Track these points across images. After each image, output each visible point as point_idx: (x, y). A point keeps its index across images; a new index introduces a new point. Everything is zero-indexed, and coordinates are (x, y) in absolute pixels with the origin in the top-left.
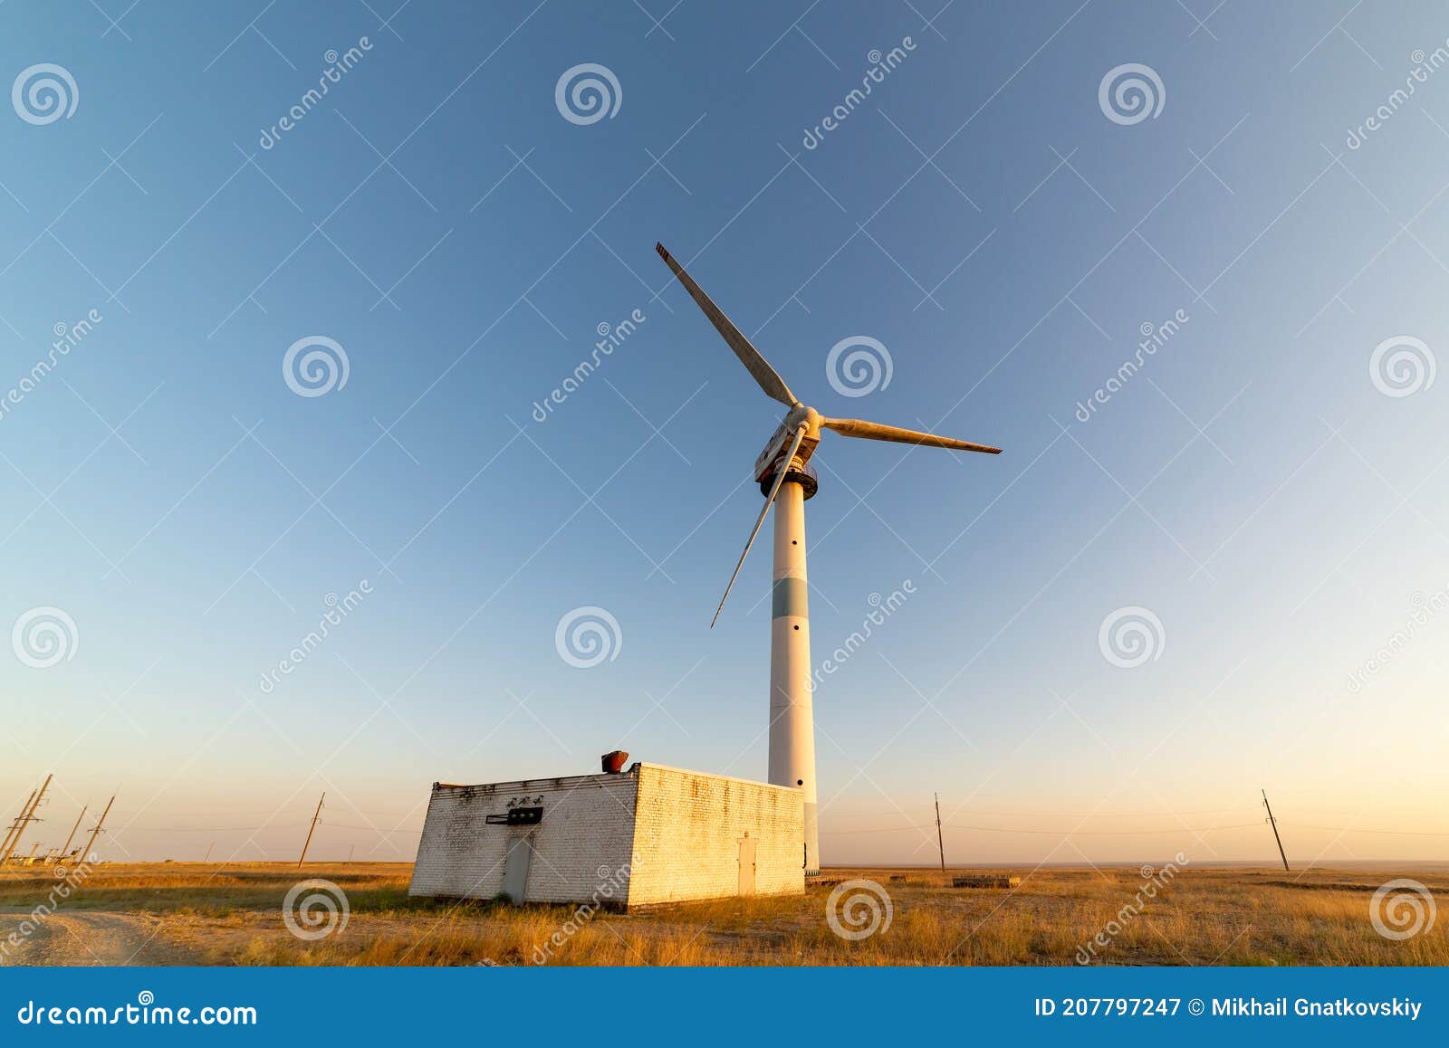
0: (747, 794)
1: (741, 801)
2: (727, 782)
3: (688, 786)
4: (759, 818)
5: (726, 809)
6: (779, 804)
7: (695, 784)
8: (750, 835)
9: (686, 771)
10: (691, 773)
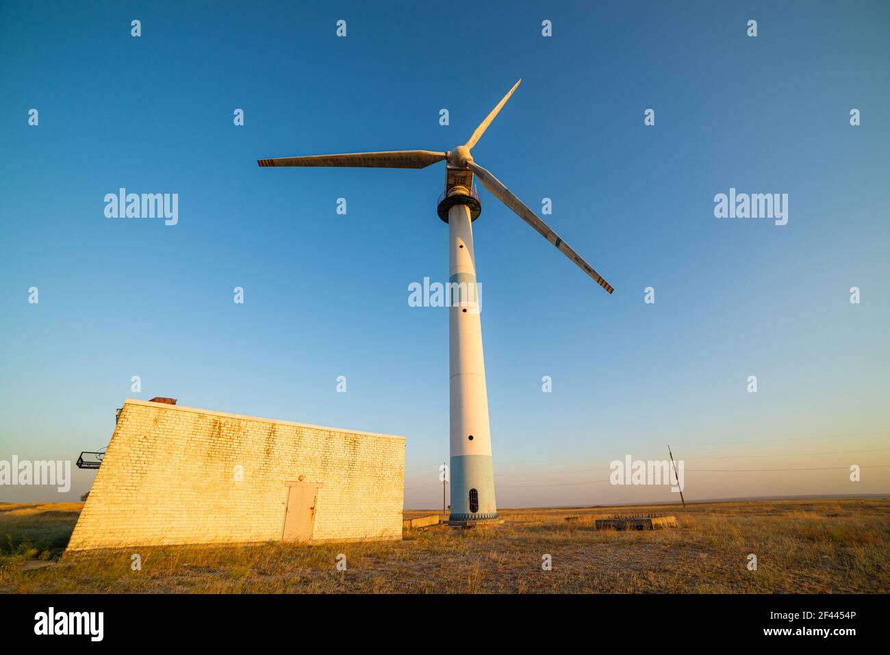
0: (308, 437)
1: (297, 444)
2: (274, 425)
3: (206, 425)
4: (325, 462)
5: (268, 452)
6: (363, 448)
7: (217, 426)
8: (307, 480)
9: (202, 411)
10: (212, 414)
